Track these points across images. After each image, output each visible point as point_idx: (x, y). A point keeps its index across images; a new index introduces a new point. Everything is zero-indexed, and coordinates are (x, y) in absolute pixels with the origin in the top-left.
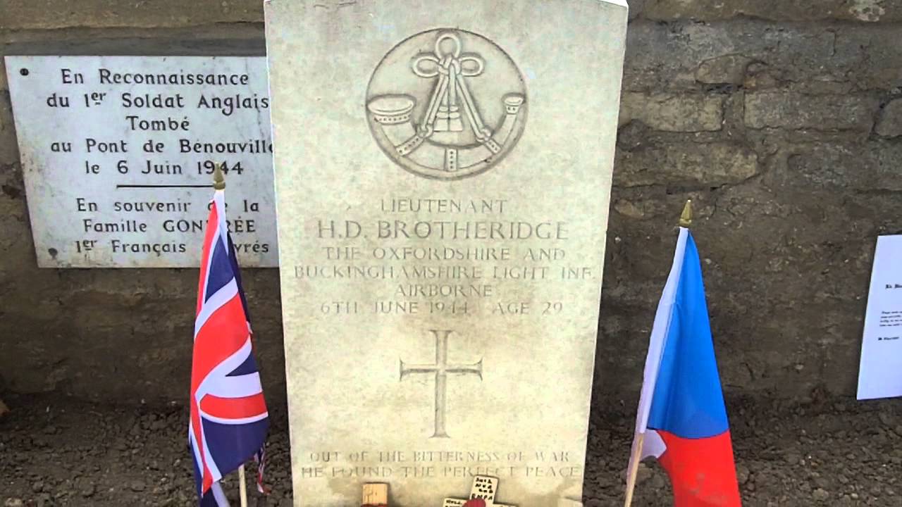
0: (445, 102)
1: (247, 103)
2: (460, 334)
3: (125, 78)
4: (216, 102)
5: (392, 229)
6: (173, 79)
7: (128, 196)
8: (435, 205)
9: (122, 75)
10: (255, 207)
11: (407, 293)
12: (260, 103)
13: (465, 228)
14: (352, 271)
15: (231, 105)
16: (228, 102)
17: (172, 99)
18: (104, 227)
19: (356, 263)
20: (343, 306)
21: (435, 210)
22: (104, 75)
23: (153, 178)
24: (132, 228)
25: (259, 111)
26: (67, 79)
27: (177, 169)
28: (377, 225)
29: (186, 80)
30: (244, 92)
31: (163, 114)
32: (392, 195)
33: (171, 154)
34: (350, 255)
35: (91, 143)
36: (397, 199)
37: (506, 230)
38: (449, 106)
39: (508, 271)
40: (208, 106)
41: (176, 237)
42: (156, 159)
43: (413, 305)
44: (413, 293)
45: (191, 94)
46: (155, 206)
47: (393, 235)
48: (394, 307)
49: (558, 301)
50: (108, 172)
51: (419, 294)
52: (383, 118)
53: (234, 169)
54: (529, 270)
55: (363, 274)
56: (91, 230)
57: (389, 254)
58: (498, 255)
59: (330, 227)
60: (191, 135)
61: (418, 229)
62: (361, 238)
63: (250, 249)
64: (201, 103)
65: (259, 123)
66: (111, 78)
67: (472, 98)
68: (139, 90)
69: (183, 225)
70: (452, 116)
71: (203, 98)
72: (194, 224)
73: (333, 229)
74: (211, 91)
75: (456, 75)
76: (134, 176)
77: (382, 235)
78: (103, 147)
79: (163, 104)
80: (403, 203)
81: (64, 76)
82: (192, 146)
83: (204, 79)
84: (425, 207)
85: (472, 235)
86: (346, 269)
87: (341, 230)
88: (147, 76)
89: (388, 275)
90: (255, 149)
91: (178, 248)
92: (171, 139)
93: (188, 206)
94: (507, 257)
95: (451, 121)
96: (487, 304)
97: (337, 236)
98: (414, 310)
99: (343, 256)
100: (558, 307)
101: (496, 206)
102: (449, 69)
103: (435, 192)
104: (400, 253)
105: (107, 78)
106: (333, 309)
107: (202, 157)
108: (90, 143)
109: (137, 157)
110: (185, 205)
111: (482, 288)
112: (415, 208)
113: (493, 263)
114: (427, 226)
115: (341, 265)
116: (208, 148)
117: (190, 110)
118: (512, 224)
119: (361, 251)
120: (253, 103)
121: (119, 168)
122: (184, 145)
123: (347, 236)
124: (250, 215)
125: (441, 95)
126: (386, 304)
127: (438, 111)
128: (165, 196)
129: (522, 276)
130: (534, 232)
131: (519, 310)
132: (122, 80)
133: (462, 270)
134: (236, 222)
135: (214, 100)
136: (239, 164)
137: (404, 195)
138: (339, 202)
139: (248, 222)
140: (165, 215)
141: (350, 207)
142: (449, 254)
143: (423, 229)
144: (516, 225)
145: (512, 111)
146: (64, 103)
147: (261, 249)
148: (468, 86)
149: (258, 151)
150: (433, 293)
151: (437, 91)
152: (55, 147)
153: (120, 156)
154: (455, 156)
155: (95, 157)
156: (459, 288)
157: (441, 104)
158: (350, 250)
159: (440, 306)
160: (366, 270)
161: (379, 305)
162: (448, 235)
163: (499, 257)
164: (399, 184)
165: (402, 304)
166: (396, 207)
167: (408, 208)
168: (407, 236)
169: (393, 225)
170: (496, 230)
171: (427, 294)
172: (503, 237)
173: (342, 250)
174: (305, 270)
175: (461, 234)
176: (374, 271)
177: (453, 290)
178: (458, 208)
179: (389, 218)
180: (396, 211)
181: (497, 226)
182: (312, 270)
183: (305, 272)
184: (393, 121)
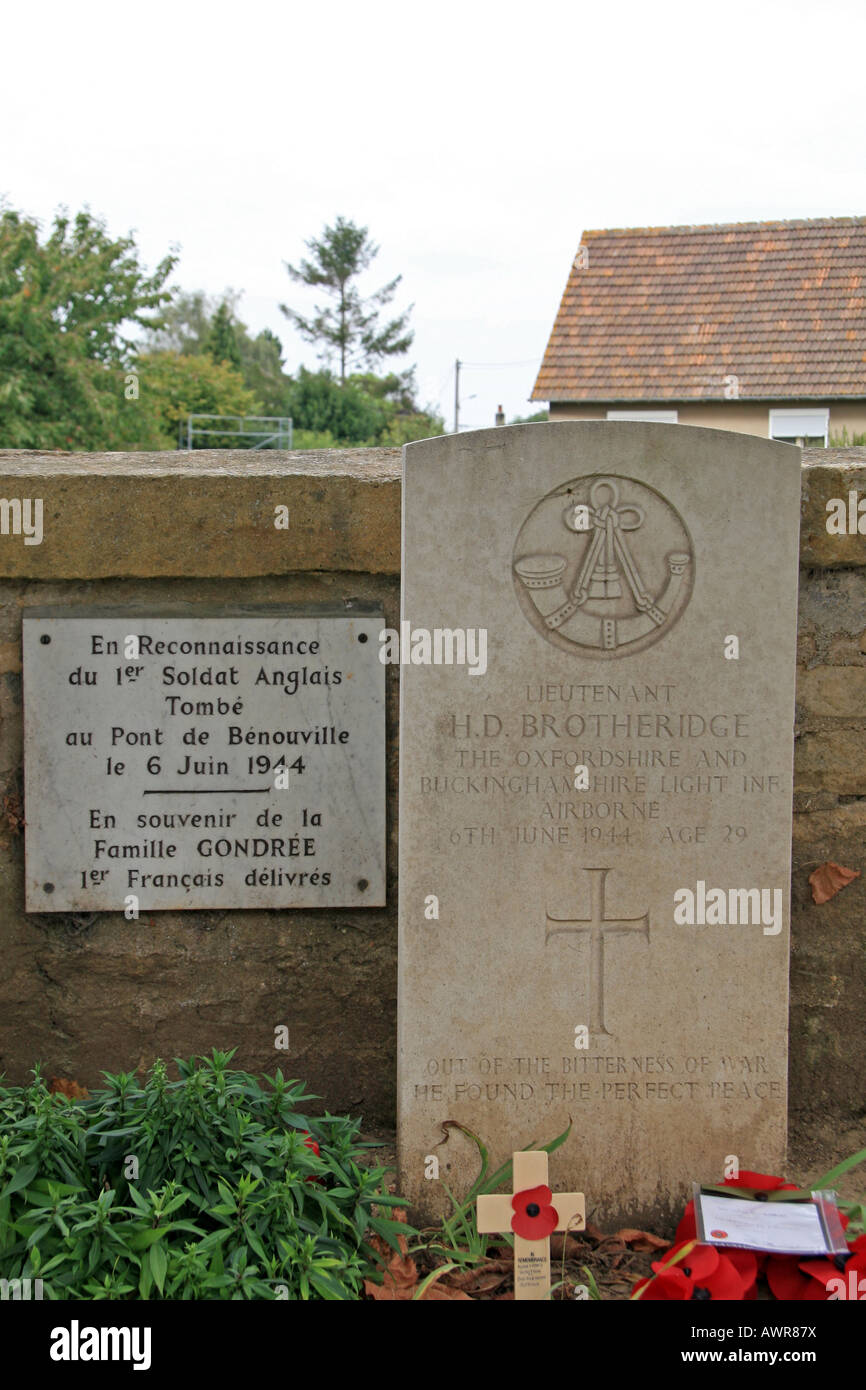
0: (602, 562)
1: (316, 678)
2: (621, 874)
3: (169, 647)
4: (279, 677)
5: (538, 725)
6: (228, 648)
7: (155, 806)
8: (590, 692)
9: (167, 644)
10: (316, 820)
11: (556, 815)
12: (331, 678)
13: (626, 723)
14: (490, 783)
15: (296, 680)
16: (293, 677)
17: (224, 674)
18: (121, 851)
19: (495, 773)
20: (478, 833)
21: (589, 700)
22: (145, 643)
23: (191, 780)
24: (157, 853)
25: (330, 689)
26: (98, 649)
27: (223, 768)
28: (521, 719)
29: (243, 649)
30: (312, 664)
31: (212, 693)
32: (539, 680)
33: (218, 748)
34: (488, 761)
35: (118, 733)
36: (544, 685)
37: (674, 725)
38: (606, 565)
39: (679, 783)
40: (267, 683)
41: (212, 865)
42: (198, 753)
43: (563, 832)
44: (563, 816)
45: (248, 665)
46: (190, 819)
47: (539, 734)
48: (539, 835)
49: (739, 825)
50: (137, 776)
51: (570, 814)
52: (531, 581)
53: (293, 767)
54: (704, 779)
55: (502, 788)
56: (103, 855)
57: (535, 758)
58: (666, 758)
59: (465, 723)
60: (244, 722)
61: (570, 724)
62: (502, 737)
63: (306, 880)
64: (259, 679)
65: (329, 704)
66: (152, 648)
67: (632, 556)
68: (184, 663)
69: (223, 848)
70: (611, 577)
71: (262, 672)
72: (238, 844)
73: (468, 726)
74: (274, 663)
75: (614, 529)
76: (169, 779)
77: (527, 733)
78: (132, 739)
79: (213, 680)
80: (551, 690)
81: (95, 644)
82: (243, 735)
83: (266, 648)
84: (578, 695)
85: (634, 733)
86: (482, 781)
87: (478, 726)
88: (197, 644)
89: (532, 789)
90: (321, 738)
91: (214, 881)
92: (217, 725)
93: (232, 820)
94: (676, 762)
95: (609, 583)
96: (654, 830)
97: (473, 735)
98: (563, 839)
99: (479, 763)
100: (741, 832)
101: (661, 694)
102: (606, 521)
103: (590, 675)
104: (548, 758)
105: (147, 647)
106: (465, 839)
107: (256, 750)
108: (116, 732)
109: (173, 753)
110: (228, 818)
111: (647, 807)
112: (566, 697)
113: (661, 771)
114: (580, 721)
115: (477, 775)
116: (264, 738)
117: (247, 688)
118: (681, 716)
119: (501, 755)
120: (323, 676)
121: (149, 767)
122: (234, 735)
123: (486, 735)
124: (310, 831)
125: (596, 553)
126: (530, 831)
127: (594, 571)
128: (205, 805)
129: (696, 790)
130: (708, 728)
131: (693, 838)
132: (165, 649)
133: (623, 781)
134: (291, 841)
135: (275, 674)
136: (300, 760)
137: (553, 679)
138: (478, 690)
139: (306, 841)
140: (203, 832)
141: (489, 697)
142: (607, 759)
143: (576, 724)
144: (686, 718)
145: (677, 571)
146: (91, 679)
147: (321, 880)
148: (627, 542)
149: (325, 742)
150: (588, 813)
151: (592, 547)
152: (72, 740)
153: (153, 750)
154: (613, 628)
155: (122, 752)
156: (619, 807)
157: (597, 564)
158: (488, 755)
159: (596, 833)
160: (506, 783)
161: (521, 832)
162: (606, 733)
163: (667, 761)
164: (548, 665)
165: (549, 830)
166: (544, 696)
167: (558, 696)
168: (556, 735)
169: (540, 719)
170: (663, 725)
171: (580, 815)
172: (671, 735)
173: (479, 754)
174: (433, 782)
175: (622, 732)
176: (516, 784)
177: (612, 811)
178: (617, 697)
179: (536, 710)
180: (544, 701)
181: (663, 720)
182: (442, 782)
183: (433, 785)
184: (542, 585)
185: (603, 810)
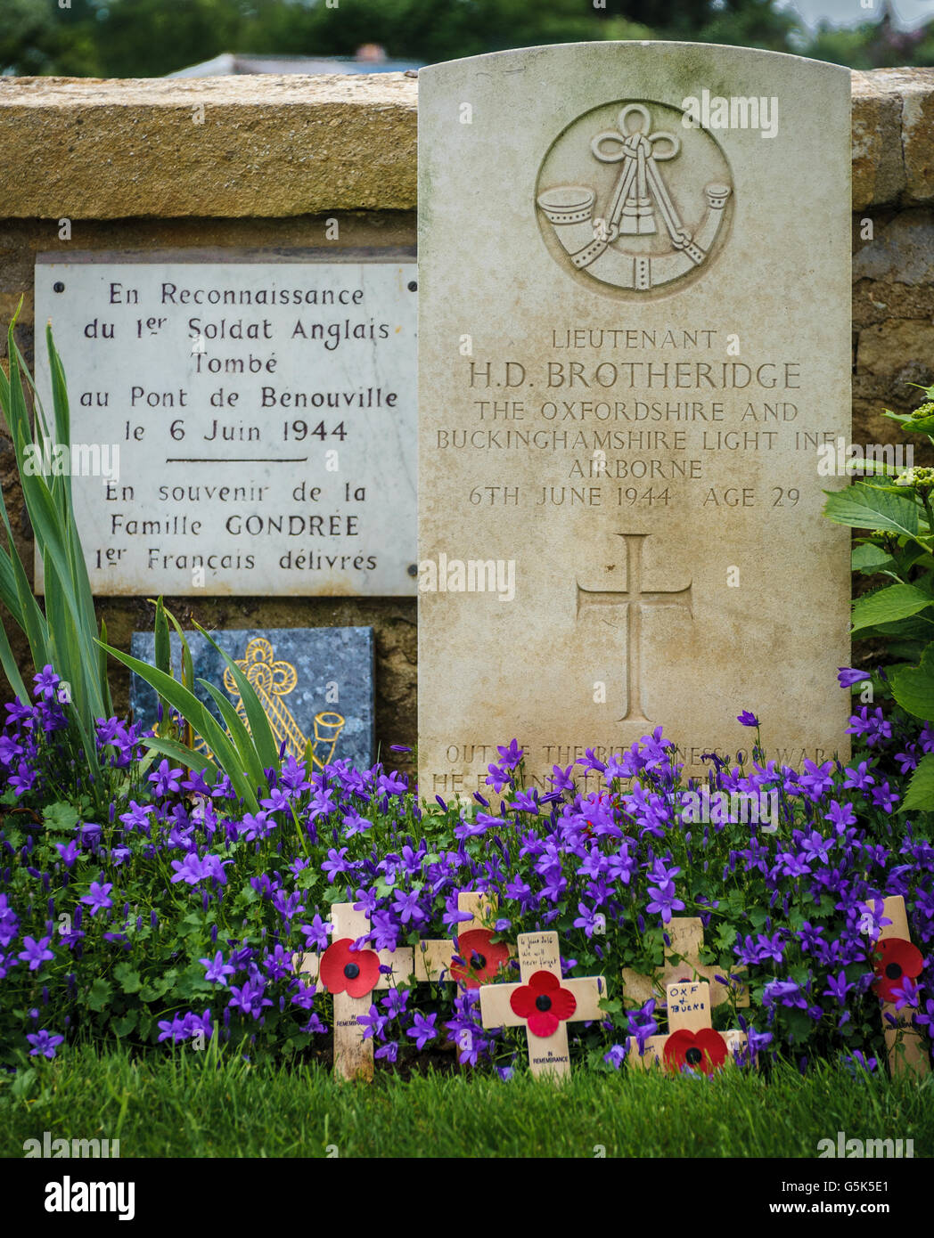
0: (633, 194)
1: (359, 332)
2: (660, 541)
3: (195, 296)
4: (318, 330)
5: (566, 373)
6: (262, 297)
7: (181, 475)
8: (622, 337)
9: (192, 292)
10: (360, 495)
11: (587, 473)
12: (377, 332)
13: (663, 372)
14: (513, 438)
15: (338, 334)
16: (334, 330)
17: (257, 326)
18: (140, 526)
19: (518, 425)
20: (500, 493)
21: (622, 345)
22: (167, 292)
23: (220, 447)
24: (180, 529)
25: (375, 344)
26: (116, 298)
27: (254, 433)
28: (547, 367)
29: (278, 298)
30: (355, 315)
31: (243, 349)
32: (567, 324)
33: (249, 411)
34: (511, 414)
35: (138, 392)
36: (572, 330)
37: (716, 374)
38: (637, 198)
39: (722, 439)
40: (305, 337)
41: (242, 544)
42: (226, 416)
43: (594, 492)
44: (595, 475)
45: (282, 317)
46: (217, 492)
47: (567, 384)
48: (568, 495)
49: (792, 486)
50: (158, 441)
51: (602, 473)
52: (555, 216)
53: (334, 433)
54: (751, 435)
55: (527, 443)
56: (120, 531)
57: (562, 411)
58: (708, 411)
59: (485, 371)
60: (281, 381)
61: (600, 373)
62: (525, 387)
63: (349, 564)
64: (296, 332)
65: (375, 361)
66: (176, 296)
67: (667, 189)
68: (211, 314)
69: (254, 524)
70: (641, 211)
71: (299, 324)
72: (271, 521)
73: (488, 374)
74: (312, 314)
75: (646, 158)
76: (194, 445)
77: (553, 383)
78: (153, 399)
79: (244, 334)
80: (579, 335)
81: (113, 293)
82: (278, 396)
83: (303, 297)
84: (609, 339)
85: (672, 382)
86: (505, 435)
87: (499, 374)
88: (226, 293)
89: (560, 445)
90: (366, 401)
91: (243, 563)
92: (249, 385)
93: (264, 492)
94: (720, 416)
95: (641, 218)
96: (696, 491)
97: (493, 384)
98: (595, 500)
99: (501, 415)
100: (793, 494)
101: (702, 338)
102: (636, 150)
103: (622, 319)
104: (577, 410)
105: (171, 295)
106: (487, 494)
107: (292, 413)
108: (136, 392)
109: (198, 416)
110: (260, 490)
111: (688, 464)
112: (596, 341)
113: (702, 425)
114: (611, 369)
115: (499, 427)
116: (301, 399)
117: (282, 344)
118: (725, 365)
119: (525, 406)
120: (367, 329)
121: (172, 432)
122: (267, 395)
123: (508, 384)
124: (353, 507)
125: (627, 186)
126: (558, 492)
127: (625, 205)
128: (232, 476)
129: (742, 445)
130: (754, 377)
131: (740, 502)
132: (191, 298)
133: (660, 436)
134: (332, 518)
135: (314, 327)
136: (341, 426)
137: (581, 324)
138: (498, 334)
139: (349, 519)
140: (232, 506)
141: (512, 342)
142: (642, 411)
143: (607, 372)
144: (729, 368)
145: (716, 205)
146: (108, 332)
147: (365, 563)
148: (661, 174)
149: (370, 405)
150: (622, 473)
151: (622, 178)
152: (86, 399)
153: (176, 412)
154: (646, 266)
155: (142, 414)
156: (656, 465)
157: (627, 197)
158: (510, 406)
159: (631, 494)
160: (531, 437)
161: (548, 494)
162: (641, 381)
163: (709, 416)
164: (576, 308)
165: (579, 491)
166: (572, 342)
167: (586, 342)
168: (586, 385)
169: (567, 367)
170: (703, 373)
171: (614, 474)
172: (713, 386)
173: (501, 406)
174: (451, 435)
175: (658, 381)
176: (542, 438)
177: (649, 469)
178: (654, 343)
179: (562, 357)
180: (572, 347)
181: (704, 369)
182: (460, 435)
183: (450, 439)
184: (568, 220)
185: (638, 469)
